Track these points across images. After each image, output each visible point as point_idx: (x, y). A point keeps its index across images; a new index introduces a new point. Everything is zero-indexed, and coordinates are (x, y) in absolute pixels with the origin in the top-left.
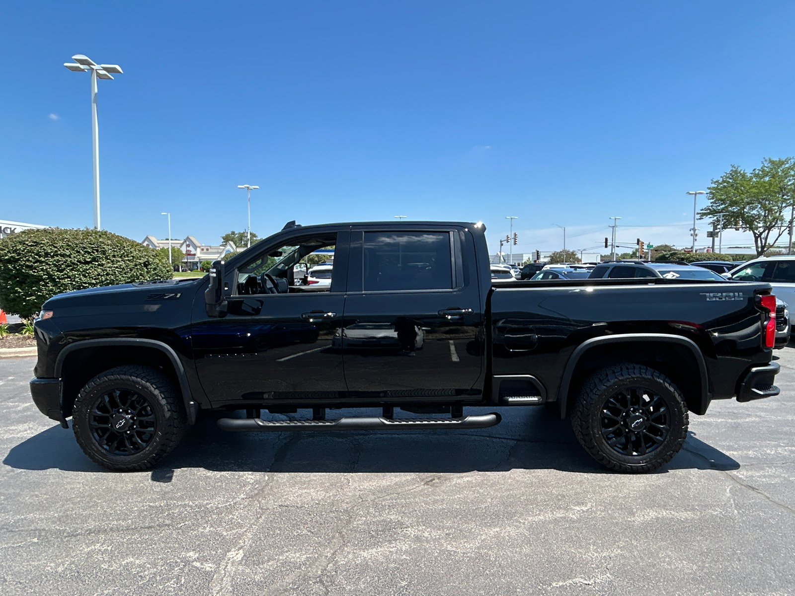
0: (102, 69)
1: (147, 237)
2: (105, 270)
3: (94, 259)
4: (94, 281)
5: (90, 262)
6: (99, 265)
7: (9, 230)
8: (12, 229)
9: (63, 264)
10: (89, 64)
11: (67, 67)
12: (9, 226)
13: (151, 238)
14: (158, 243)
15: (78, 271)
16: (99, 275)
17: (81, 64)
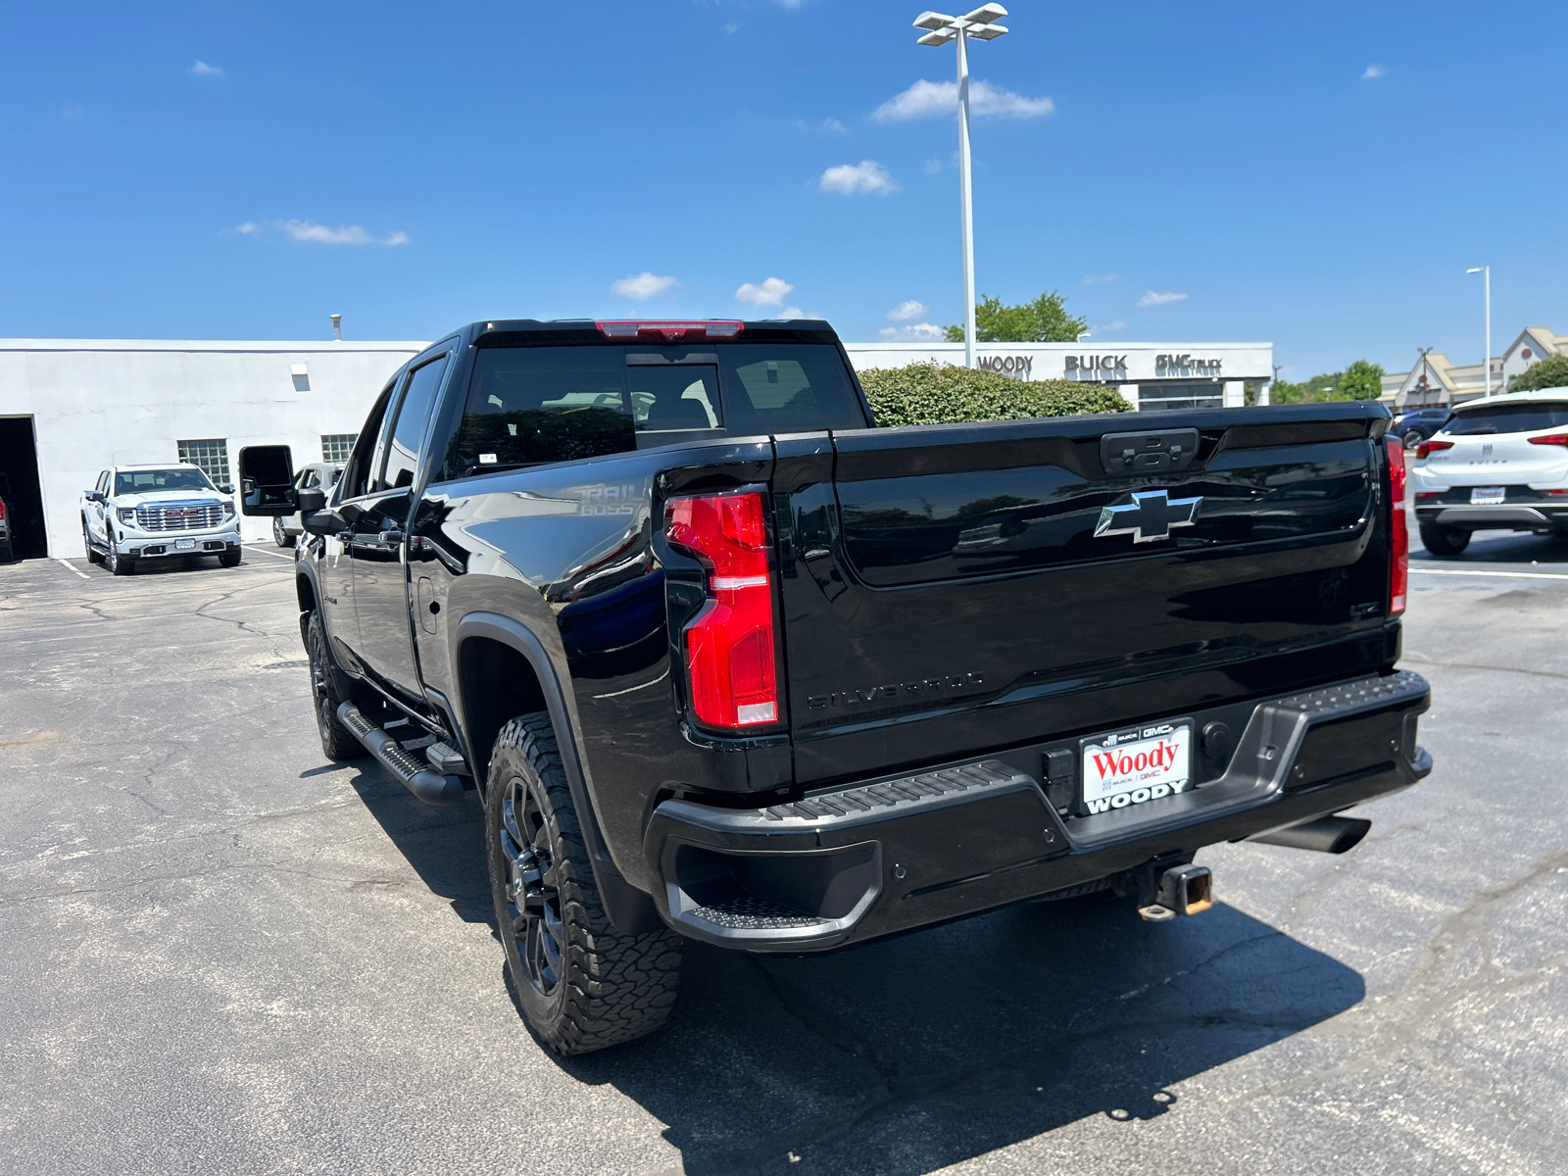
0: (970, 22)
1: (1526, 333)
7: (1113, 360)
8: (1119, 359)
10: (946, 24)
11: (924, 43)
12: (1114, 354)
13: (1536, 333)
14: (1555, 345)
17: (936, 30)
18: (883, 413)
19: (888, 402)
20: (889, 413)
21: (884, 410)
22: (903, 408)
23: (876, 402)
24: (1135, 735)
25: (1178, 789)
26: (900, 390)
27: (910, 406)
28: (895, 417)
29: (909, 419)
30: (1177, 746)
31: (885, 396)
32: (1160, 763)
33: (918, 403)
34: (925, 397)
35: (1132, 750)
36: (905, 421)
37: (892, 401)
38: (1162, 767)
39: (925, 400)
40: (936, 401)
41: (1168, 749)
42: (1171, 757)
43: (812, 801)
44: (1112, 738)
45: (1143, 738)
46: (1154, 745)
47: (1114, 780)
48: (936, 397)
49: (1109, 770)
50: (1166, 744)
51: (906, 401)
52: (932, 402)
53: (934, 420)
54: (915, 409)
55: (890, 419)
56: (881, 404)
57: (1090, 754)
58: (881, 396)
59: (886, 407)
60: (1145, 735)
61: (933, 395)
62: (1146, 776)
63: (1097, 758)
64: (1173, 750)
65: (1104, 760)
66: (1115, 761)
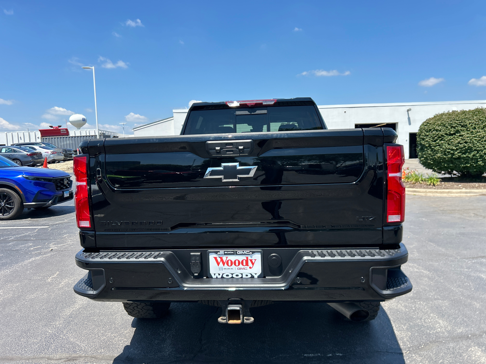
2: (464, 139)
3: (458, 131)
4: (454, 148)
5: (454, 134)
6: (460, 136)
9: (436, 136)
15: (444, 140)
16: (459, 143)
18: (457, 127)
19: (460, 123)
20: (460, 127)
21: (458, 126)
22: (466, 125)
23: (455, 123)
24: (233, 253)
25: (256, 276)
26: (466, 118)
27: (469, 124)
28: (463, 128)
29: (468, 129)
30: (255, 260)
31: (459, 120)
32: (247, 264)
33: (473, 123)
34: (477, 121)
35: (233, 258)
36: (467, 130)
37: (462, 122)
38: (248, 267)
39: (477, 122)
40: (482, 122)
41: (251, 260)
42: (253, 264)
43: (102, 254)
44: (222, 252)
45: (237, 254)
46: (244, 258)
47: (224, 267)
48: (482, 121)
49: (221, 264)
50: (249, 258)
51: (468, 122)
52: (480, 123)
53: (480, 130)
54: (472, 126)
55: (460, 129)
56: (457, 124)
57: (212, 257)
58: (457, 121)
59: (459, 125)
60: (238, 253)
61: (481, 120)
62: (240, 269)
63: (216, 258)
64: (253, 261)
65: (219, 260)
66: (224, 260)
